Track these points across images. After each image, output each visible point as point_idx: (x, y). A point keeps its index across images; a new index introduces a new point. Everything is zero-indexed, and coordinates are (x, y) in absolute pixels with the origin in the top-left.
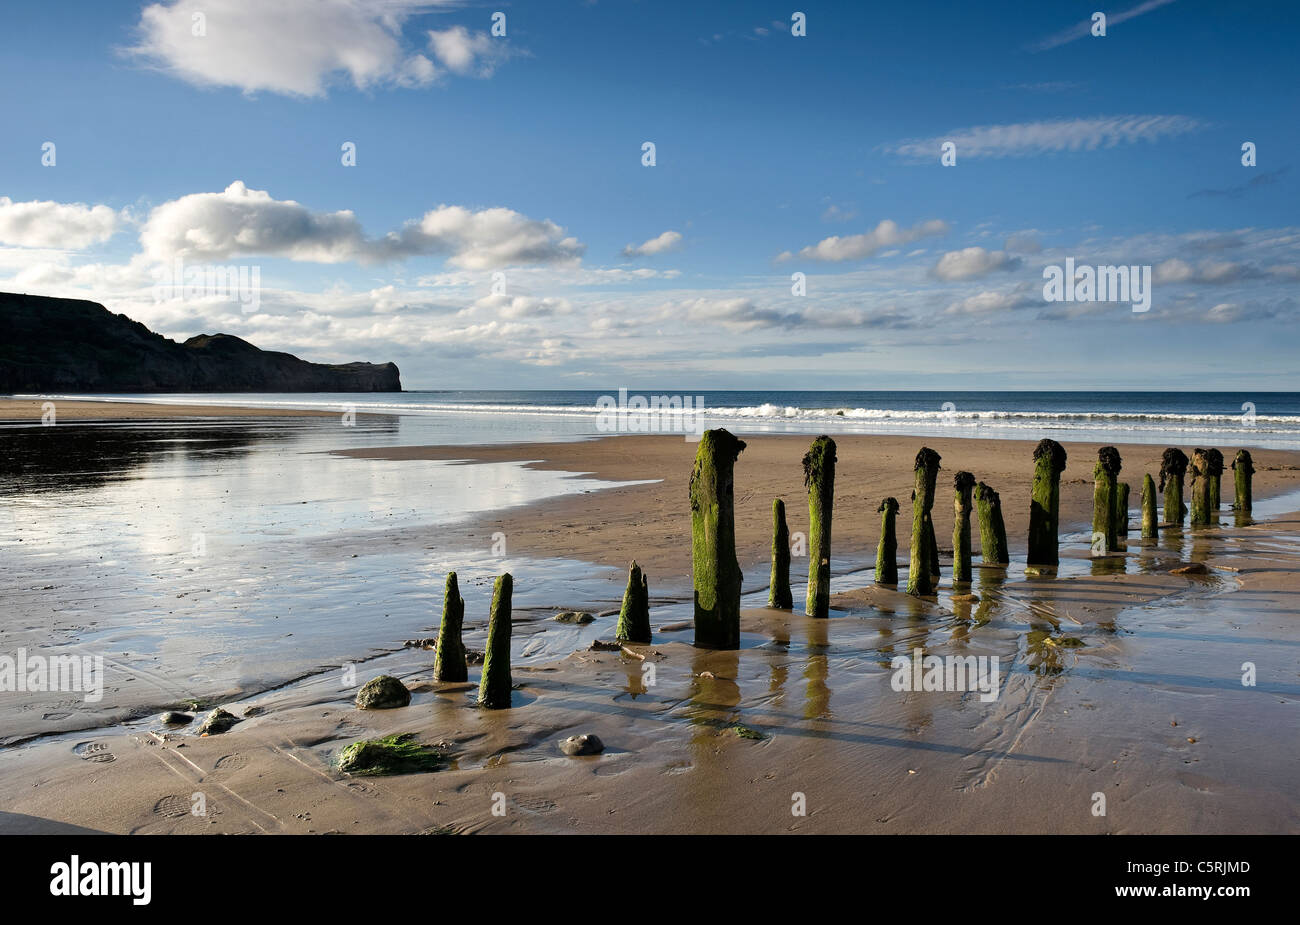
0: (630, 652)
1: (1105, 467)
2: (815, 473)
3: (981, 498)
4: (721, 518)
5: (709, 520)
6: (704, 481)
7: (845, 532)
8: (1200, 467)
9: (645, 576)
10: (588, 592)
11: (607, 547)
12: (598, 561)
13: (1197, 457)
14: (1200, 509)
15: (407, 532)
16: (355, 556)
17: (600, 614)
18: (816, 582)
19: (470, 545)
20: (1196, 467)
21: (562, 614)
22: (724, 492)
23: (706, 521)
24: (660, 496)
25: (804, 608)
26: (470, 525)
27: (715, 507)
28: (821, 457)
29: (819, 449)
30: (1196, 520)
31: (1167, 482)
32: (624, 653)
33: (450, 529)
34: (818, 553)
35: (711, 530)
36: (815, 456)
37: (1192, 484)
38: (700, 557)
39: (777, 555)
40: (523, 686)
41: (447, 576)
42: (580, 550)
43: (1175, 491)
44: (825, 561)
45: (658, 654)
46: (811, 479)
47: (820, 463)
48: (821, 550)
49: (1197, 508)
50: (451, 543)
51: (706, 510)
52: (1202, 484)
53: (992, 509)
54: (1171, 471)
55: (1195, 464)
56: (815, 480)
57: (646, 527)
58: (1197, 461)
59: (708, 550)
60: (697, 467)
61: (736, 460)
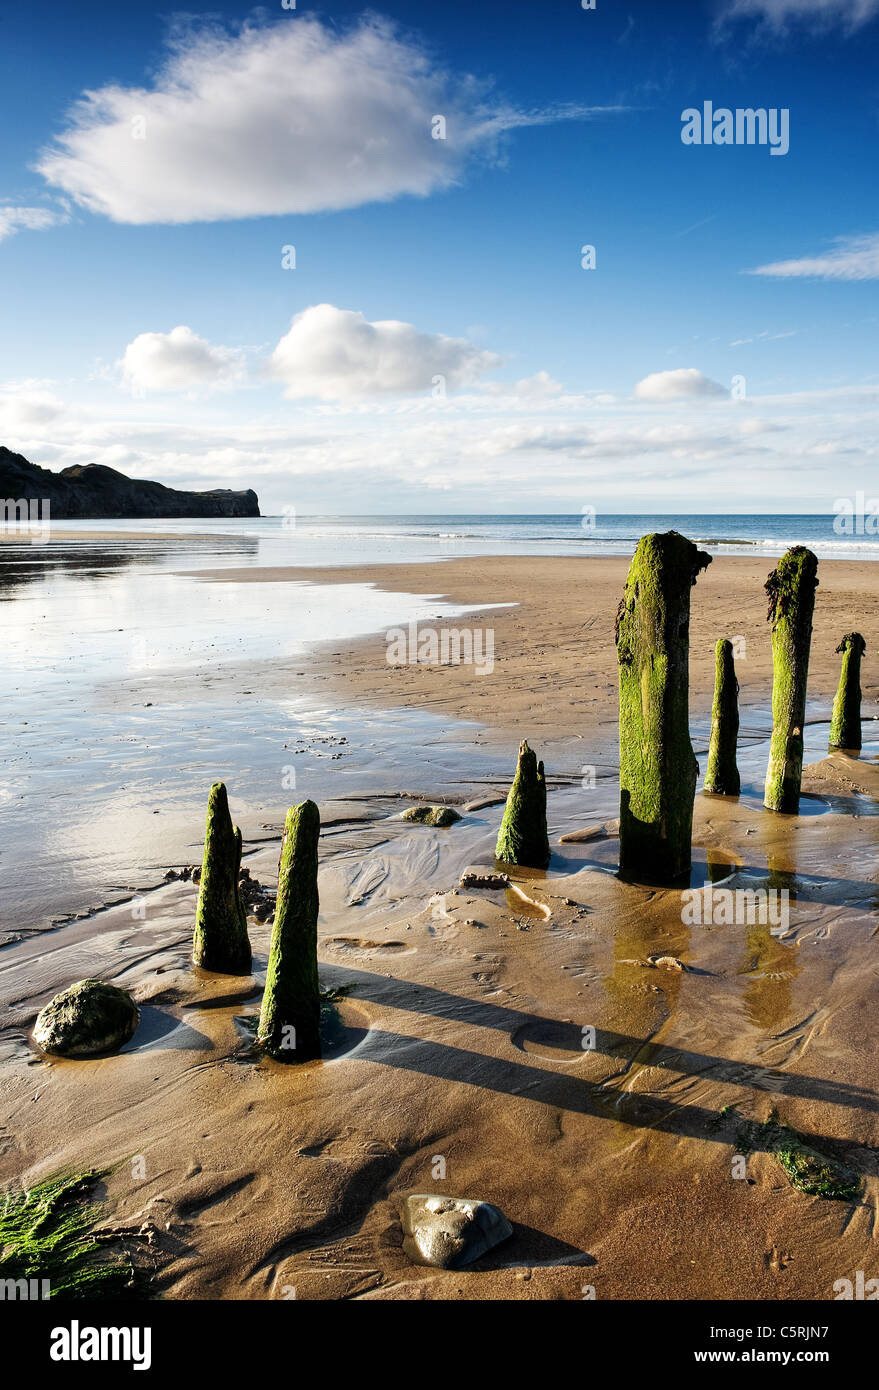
0: (525, 897)
2: (786, 602)
4: (670, 678)
5: (650, 679)
6: (643, 617)
7: (755, 670)
9: (541, 763)
10: (447, 765)
11: (468, 690)
12: (459, 712)
15: (224, 670)
16: (149, 705)
17: (467, 806)
18: (783, 762)
19: (297, 688)
21: (412, 809)
22: (674, 635)
23: (644, 681)
24: (522, 623)
25: (763, 798)
26: (302, 659)
27: (661, 661)
28: (797, 578)
29: (794, 567)
32: (514, 897)
33: (279, 665)
34: (787, 721)
35: (653, 696)
36: (787, 577)
38: (631, 737)
39: (720, 719)
40: (344, 992)
41: (212, 791)
42: (434, 696)
44: (796, 731)
45: (571, 903)
46: (779, 610)
47: (794, 587)
48: (792, 715)
50: (275, 684)
51: (644, 663)
56: (785, 612)
57: (512, 662)
59: (646, 728)
60: (630, 595)
61: (695, 583)
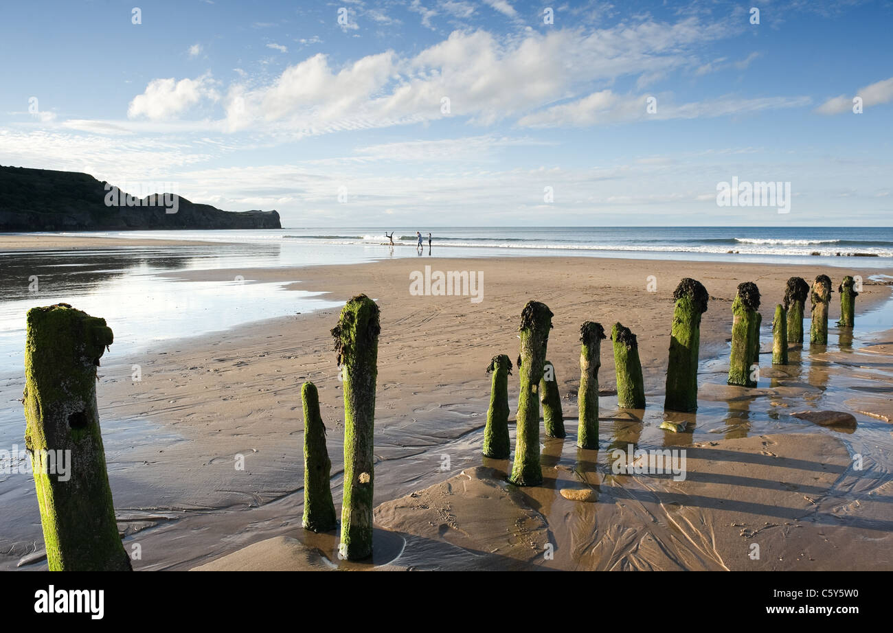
1: (745, 302)
3: (618, 340)
8: (820, 294)
13: (818, 285)
14: (819, 331)
20: (817, 295)
30: (815, 340)
31: (790, 307)
37: (813, 309)
43: (797, 315)
49: (817, 330)
52: (822, 309)
53: (629, 353)
54: (794, 297)
55: (815, 291)
58: (817, 288)
